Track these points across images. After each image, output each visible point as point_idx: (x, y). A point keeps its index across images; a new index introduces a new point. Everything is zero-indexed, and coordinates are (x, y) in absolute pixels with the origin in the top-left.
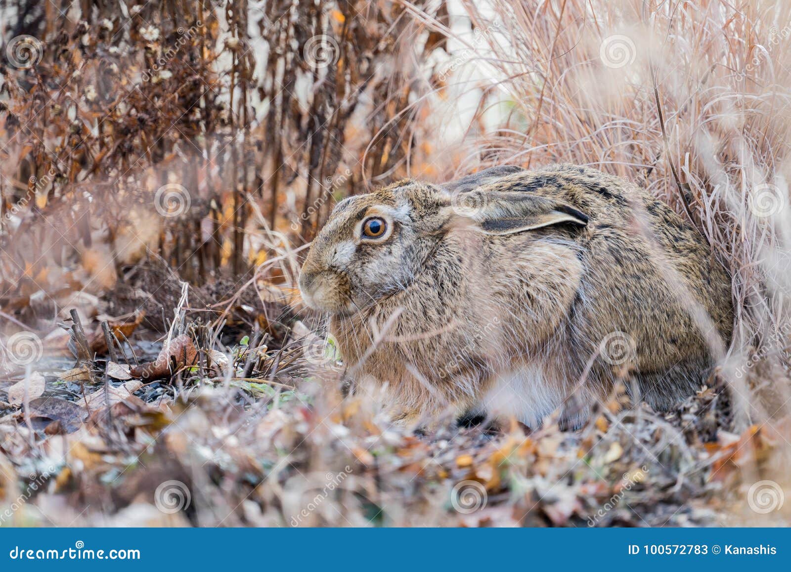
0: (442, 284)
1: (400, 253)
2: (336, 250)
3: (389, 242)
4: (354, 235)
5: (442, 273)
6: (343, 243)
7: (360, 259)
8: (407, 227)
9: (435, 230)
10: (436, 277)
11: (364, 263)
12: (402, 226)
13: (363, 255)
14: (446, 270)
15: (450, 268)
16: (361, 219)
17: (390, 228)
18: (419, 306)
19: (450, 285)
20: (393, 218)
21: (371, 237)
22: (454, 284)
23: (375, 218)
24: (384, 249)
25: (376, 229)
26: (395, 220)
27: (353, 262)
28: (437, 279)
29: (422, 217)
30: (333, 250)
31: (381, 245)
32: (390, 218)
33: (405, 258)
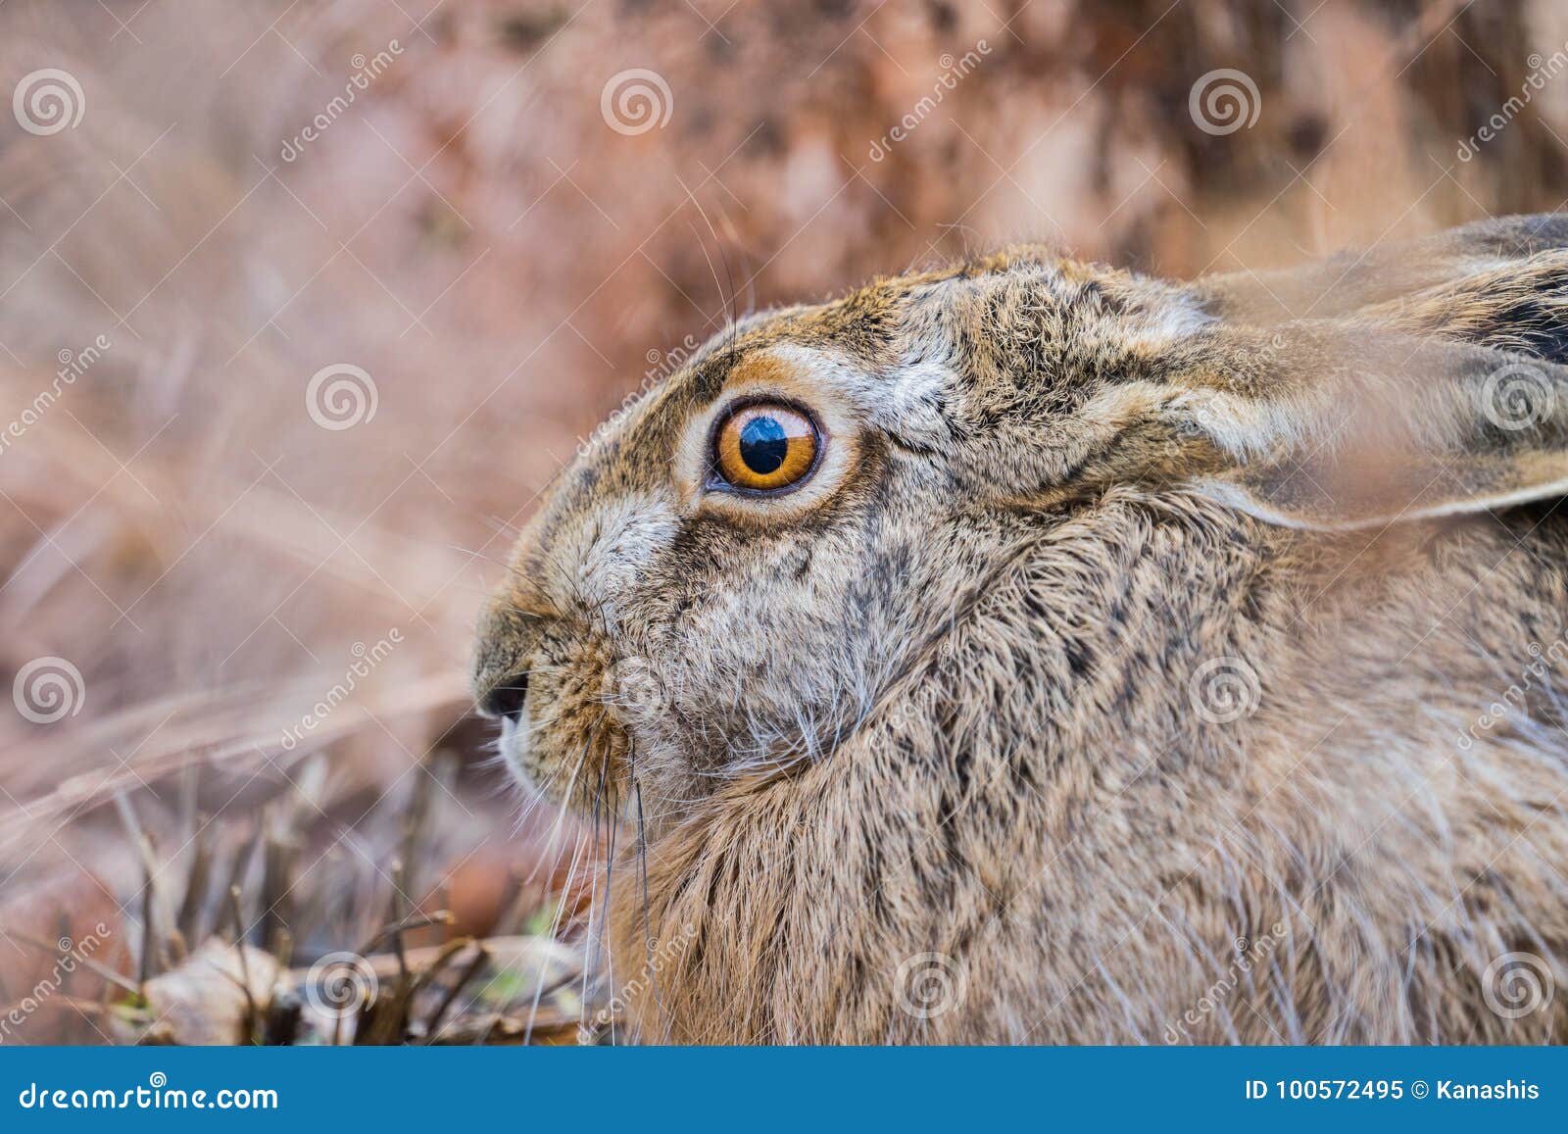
0: (965, 759)
1: (843, 575)
2: (598, 528)
3: (818, 522)
4: (677, 471)
5: (974, 707)
6: (632, 500)
7: (677, 581)
8: (918, 462)
9: (1045, 486)
10: (945, 718)
11: (686, 604)
12: (896, 453)
13: (697, 565)
14: (998, 695)
15: (1021, 687)
16: (711, 398)
17: (839, 459)
18: (856, 841)
19: (999, 768)
20: (861, 413)
21: (744, 489)
22: (1022, 773)
23: (769, 401)
24: (784, 547)
25: (765, 454)
26: (871, 421)
27: (645, 595)
28: (947, 729)
29: (991, 420)
30: (589, 529)
31: (775, 531)
32: (844, 409)
33: (864, 602)
